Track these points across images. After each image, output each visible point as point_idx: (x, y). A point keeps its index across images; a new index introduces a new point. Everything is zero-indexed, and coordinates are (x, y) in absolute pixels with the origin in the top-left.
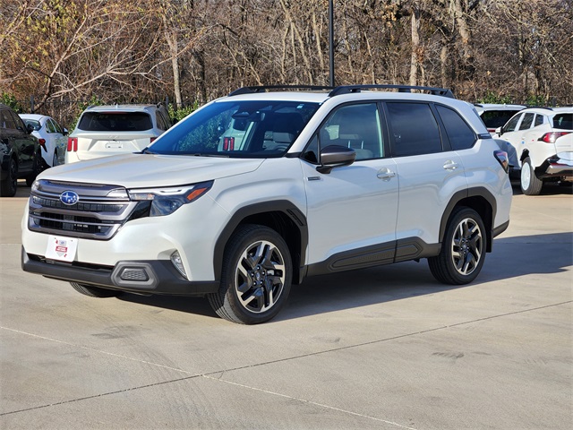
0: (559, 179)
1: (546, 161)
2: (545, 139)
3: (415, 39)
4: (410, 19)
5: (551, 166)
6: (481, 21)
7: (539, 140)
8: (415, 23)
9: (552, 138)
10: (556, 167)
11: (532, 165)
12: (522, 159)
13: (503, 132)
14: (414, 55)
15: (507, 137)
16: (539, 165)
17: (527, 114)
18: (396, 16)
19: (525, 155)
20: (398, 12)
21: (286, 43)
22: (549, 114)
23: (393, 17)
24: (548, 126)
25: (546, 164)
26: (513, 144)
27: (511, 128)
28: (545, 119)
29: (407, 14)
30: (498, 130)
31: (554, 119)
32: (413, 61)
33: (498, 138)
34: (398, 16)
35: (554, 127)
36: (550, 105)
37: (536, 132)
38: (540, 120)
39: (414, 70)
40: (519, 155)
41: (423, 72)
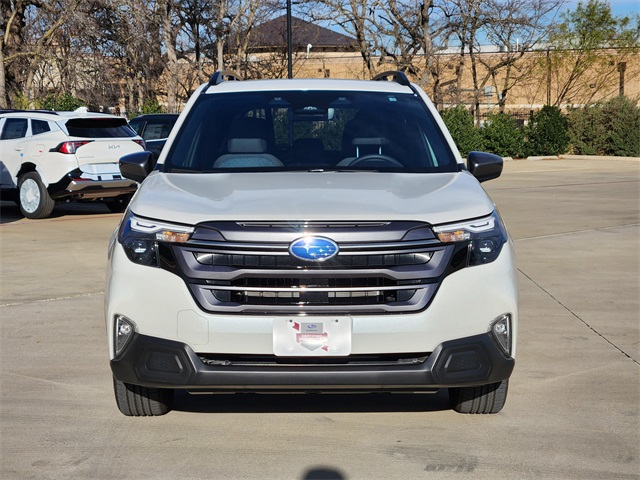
1: (66, 177)
2: (61, 149)
5: (74, 183)
7: (52, 150)
10: (80, 182)
12: (19, 175)
16: (56, 180)
17: (10, 120)
19: (28, 169)
22: (58, 120)
28: (52, 125)
31: (67, 125)
35: (71, 135)
40: (13, 171)
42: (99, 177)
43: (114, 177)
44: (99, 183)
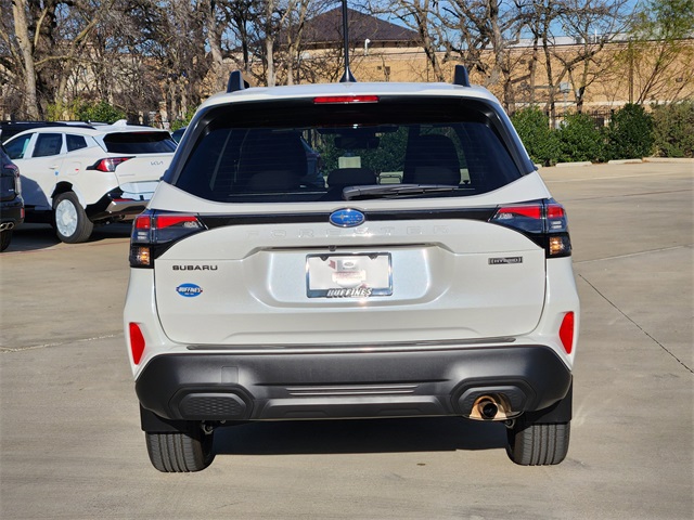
1: (105, 197)
2: (99, 166)
7: (89, 168)
11: (80, 202)
19: (64, 188)
24: (96, 150)
25: (105, 201)
31: (105, 140)
35: (109, 151)
37: (80, 158)
38: (77, 141)
40: (48, 190)
42: (142, 197)
44: (141, 203)
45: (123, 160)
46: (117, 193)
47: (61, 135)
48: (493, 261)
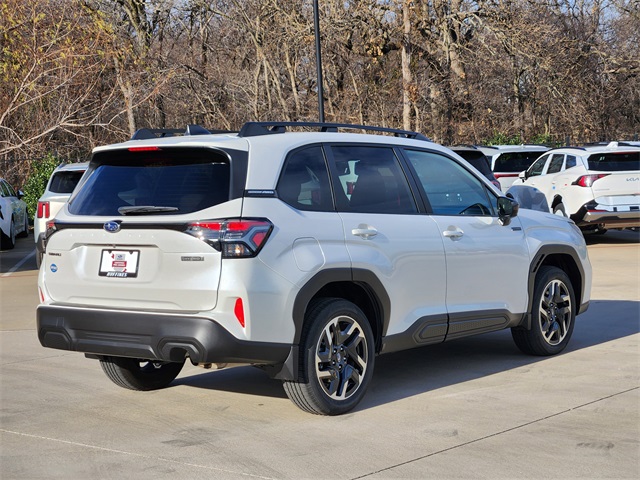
0: (595, 226)
1: (583, 208)
2: (580, 182)
3: (406, 74)
4: (400, 54)
5: (589, 213)
6: (479, 53)
7: (573, 184)
8: (406, 59)
9: (588, 181)
10: (594, 213)
11: (566, 212)
12: (553, 206)
13: (527, 176)
14: (406, 93)
15: (532, 182)
16: (575, 212)
17: (555, 156)
18: (382, 50)
19: (558, 201)
20: (384, 45)
21: (259, 85)
22: (583, 155)
23: (379, 52)
24: (582, 168)
25: (583, 211)
26: (541, 190)
27: (537, 171)
28: (578, 160)
29: (395, 48)
30: (522, 174)
31: (589, 160)
32: (406, 100)
33: (521, 183)
34: (385, 51)
35: (590, 169)
36: (582, 144)
37: (569, 175)
38: (572, 161)
39: (407, 111)
40: (550, 202)
41: (417, 113)
42: (615, 209)
43: (631, 208)
44: (615, 214)
45: (599, 177)
46: (592, 205)
47: (563, 155)
48: (184, 259)
